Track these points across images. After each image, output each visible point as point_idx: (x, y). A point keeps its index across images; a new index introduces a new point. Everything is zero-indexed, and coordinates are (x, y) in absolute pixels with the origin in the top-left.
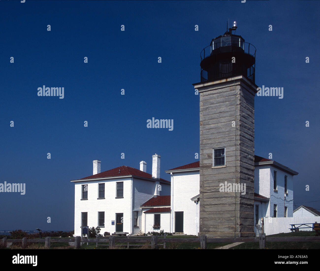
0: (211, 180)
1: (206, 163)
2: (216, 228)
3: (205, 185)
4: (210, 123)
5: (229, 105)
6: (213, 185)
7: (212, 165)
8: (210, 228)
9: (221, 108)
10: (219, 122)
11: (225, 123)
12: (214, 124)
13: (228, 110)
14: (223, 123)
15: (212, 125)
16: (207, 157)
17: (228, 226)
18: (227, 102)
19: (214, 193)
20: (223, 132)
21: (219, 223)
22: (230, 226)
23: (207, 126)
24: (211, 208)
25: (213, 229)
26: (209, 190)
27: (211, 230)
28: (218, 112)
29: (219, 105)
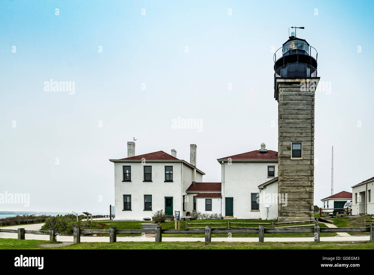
0: (290, 170)
1: (285, 154)
2: (294, 213)
3: (285, 174)
4: (289, 118)
5: (306, 104)
6: (292, 175)
7: (291, 156)
8: (289, 213)
9: (298, 105)
10: (297, 118)
11: (302, 120)
12: (293, 119)
13: (305, 108)
14: (301, 119)
15: (291, 120)
16: (286, 148)
17: (304, 211)
18: (305, 101)
19: (293, 182)
20: (300, 128)
21: (297, 209)
22: (306, 211)
23: (287, 120)
24: (290, 195)
25: (292, 214)
26: (287, 179)
27: (290, 214)
28: (297, 109)
29: (297, 103)
